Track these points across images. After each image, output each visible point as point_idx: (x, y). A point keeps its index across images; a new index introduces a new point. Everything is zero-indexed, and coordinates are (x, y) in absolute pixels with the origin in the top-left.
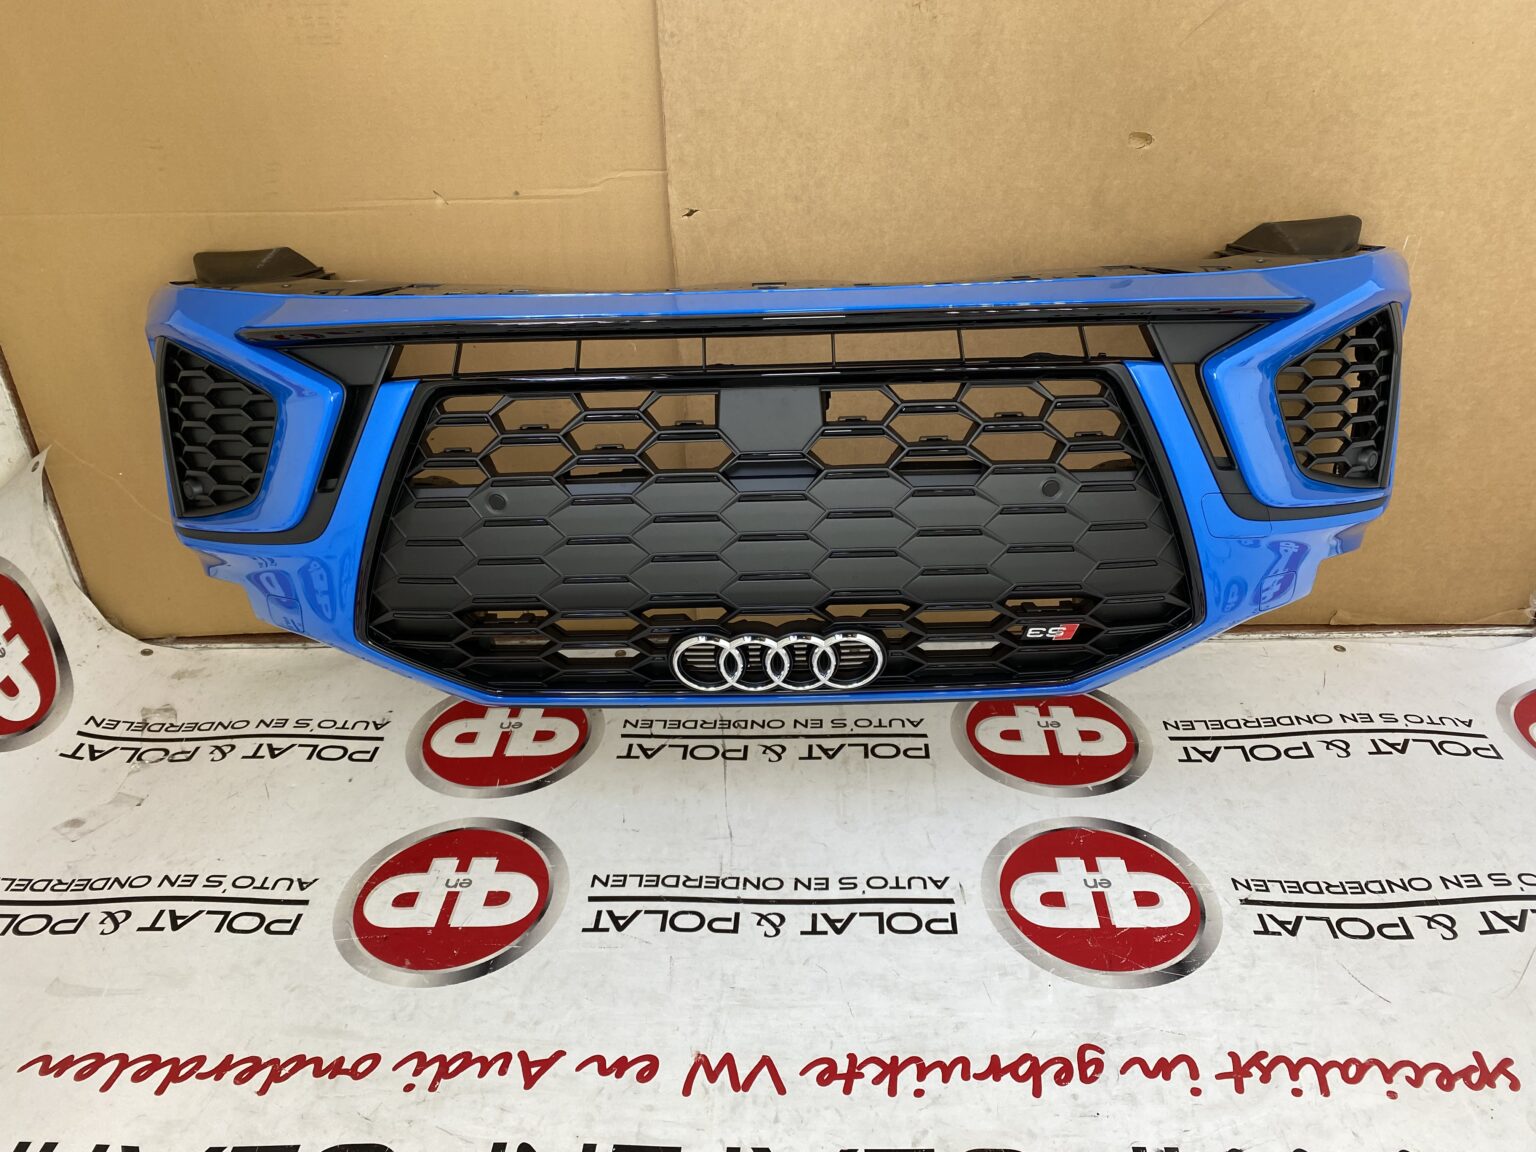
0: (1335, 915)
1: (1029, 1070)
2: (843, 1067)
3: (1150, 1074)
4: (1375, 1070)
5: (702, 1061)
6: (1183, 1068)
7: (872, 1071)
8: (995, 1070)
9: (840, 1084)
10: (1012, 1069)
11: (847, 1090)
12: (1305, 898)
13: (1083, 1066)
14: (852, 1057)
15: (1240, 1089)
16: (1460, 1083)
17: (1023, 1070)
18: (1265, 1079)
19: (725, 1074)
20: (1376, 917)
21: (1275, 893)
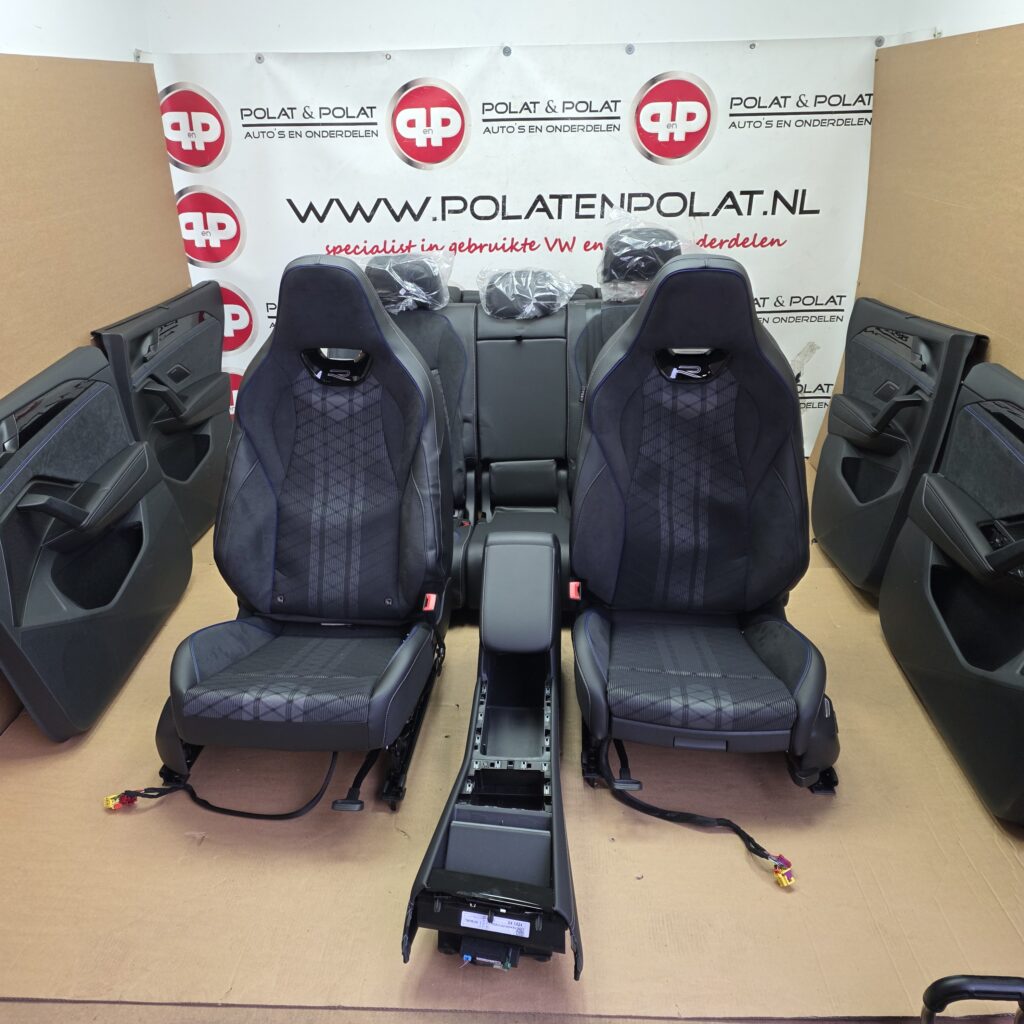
1: (472, 247)
2: (527, 247)
3: (436, 246)
4: (368, 250)
5: (570, 249)
6: (426, 248)
7: (518, 247)
8: (481, 247)
9: (529, 242)
10: (476, 248)
11: (526, 239)
13: (455, 249)
14: (524, 251)
15: (410, 242)
16: (343, 247)
17: (473, 248)
18: (402, 245)
19: (563, 245)
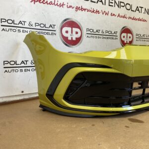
0: (44, 28)
12: (47, 31)
20: (39, 27)
21: (50, 32)
